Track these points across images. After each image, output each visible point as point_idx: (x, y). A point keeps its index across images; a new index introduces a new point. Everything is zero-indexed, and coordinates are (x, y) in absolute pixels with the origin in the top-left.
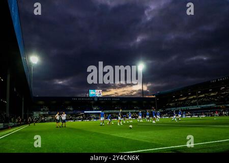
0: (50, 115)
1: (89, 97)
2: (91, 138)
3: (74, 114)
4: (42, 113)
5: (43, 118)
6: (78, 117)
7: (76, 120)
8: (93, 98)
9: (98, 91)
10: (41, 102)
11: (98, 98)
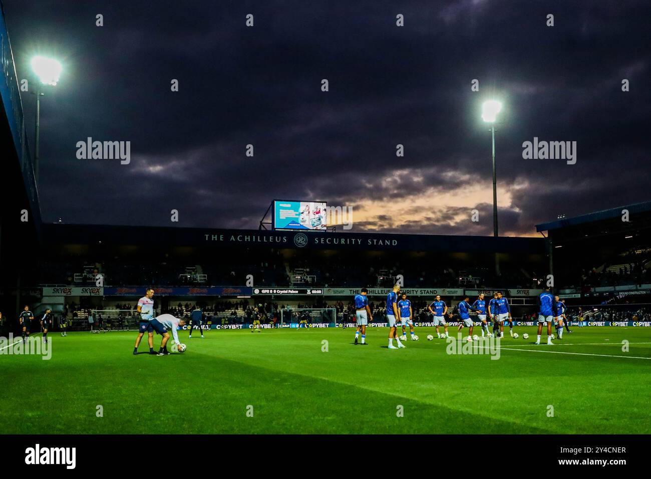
0: (110, 299)
1: (274, 232)
2: (276, 398)
3: (212, 299)
4: (77, 292)
5: (81, 314)
6: (228, 313)
7: (218, 321)
8: (291, 234)
9: (312, 206)
10: (75, 248)
11: (312, 235)
